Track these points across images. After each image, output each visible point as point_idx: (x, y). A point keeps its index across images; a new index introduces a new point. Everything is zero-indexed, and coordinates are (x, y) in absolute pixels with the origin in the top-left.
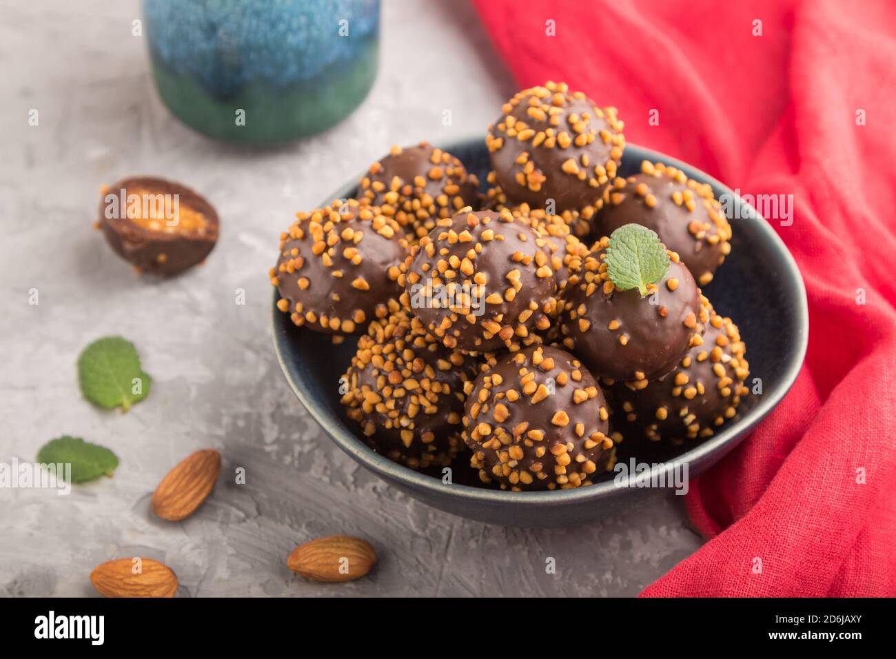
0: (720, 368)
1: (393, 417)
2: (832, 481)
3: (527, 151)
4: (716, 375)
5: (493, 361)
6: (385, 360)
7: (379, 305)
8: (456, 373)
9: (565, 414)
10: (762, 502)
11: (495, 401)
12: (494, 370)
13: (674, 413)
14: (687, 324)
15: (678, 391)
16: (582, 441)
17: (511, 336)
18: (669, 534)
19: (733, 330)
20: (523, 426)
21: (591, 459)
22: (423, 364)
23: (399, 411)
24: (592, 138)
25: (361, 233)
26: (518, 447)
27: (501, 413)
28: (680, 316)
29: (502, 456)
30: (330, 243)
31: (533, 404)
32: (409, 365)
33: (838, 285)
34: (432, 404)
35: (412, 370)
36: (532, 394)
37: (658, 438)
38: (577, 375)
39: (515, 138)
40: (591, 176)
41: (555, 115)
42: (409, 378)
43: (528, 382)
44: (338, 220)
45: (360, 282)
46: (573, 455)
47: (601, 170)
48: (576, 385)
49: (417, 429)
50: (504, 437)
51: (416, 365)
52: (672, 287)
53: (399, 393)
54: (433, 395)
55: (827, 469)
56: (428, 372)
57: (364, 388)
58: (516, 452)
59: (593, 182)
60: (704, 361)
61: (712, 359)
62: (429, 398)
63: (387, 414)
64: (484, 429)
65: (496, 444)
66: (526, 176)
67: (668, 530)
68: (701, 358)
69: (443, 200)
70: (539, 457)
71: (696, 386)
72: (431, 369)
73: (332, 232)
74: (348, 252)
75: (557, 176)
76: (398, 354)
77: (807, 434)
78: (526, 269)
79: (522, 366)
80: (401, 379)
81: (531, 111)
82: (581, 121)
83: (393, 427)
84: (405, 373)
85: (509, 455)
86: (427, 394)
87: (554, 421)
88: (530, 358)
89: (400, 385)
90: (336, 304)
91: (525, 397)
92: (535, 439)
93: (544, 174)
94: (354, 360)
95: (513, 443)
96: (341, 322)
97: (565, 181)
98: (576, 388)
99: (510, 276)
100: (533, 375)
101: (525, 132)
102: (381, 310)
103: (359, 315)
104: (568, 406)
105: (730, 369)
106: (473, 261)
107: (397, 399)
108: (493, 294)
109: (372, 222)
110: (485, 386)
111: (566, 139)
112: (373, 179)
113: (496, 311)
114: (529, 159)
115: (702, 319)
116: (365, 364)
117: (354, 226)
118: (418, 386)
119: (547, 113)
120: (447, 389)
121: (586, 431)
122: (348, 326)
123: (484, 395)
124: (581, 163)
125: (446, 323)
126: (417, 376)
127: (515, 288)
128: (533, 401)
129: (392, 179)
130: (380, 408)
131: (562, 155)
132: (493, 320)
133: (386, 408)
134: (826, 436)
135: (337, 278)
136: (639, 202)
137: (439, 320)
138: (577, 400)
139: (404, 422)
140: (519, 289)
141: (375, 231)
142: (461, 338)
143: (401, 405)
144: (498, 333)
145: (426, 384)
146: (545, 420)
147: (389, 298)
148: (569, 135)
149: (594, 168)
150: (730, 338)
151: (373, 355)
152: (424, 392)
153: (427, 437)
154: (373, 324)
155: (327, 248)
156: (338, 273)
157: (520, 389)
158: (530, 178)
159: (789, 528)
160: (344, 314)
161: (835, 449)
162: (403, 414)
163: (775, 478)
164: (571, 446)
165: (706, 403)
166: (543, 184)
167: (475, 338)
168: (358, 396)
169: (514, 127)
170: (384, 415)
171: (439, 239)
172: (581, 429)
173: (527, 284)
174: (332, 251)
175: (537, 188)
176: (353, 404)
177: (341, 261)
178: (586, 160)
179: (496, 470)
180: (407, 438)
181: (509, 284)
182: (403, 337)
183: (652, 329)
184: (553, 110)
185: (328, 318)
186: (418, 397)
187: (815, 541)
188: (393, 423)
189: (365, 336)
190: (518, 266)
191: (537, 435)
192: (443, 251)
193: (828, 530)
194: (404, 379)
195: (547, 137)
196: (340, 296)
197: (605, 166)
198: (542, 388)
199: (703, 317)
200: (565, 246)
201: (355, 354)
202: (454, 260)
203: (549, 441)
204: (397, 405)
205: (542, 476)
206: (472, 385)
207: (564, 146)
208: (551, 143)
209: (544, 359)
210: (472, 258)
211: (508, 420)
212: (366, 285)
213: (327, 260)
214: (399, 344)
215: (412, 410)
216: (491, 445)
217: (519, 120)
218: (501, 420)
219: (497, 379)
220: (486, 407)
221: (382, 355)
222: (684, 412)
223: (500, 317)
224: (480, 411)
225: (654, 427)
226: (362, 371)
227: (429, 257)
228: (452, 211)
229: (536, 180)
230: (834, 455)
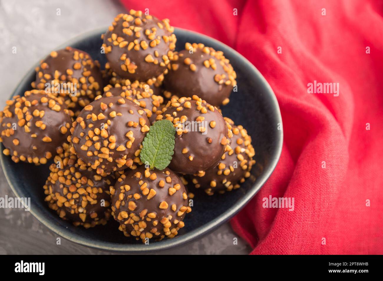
0: (240, 157)
1: (74, 208)
2: (306, 217)
3: (125, 53)
4: (238, 160)
5: (124, 176)
6: (66, 179)
7: (59, 147)
8: (104, 181)
9: (165, 202)
10: (272, 233)
11: (128, 199)
12: (126, 183)
13: (220, 182)
14: (222, 143)
15: (220, 172)
16: (176, 213)
17: (132, 164)
18: (223, 238)
19: (244, 133)
20: (145, 212)
21: (181, 220)
22: (86, 179)
23: (77, 205)
24: (159, 42)
25: (43, 111)
26: (143, 222)
27: (132, 206)
28: (218, 140)
29: (136, 227)
30: (27, 119)
31: (148, 200)
32: (79, 181)
33: (294, 95)
34: (94, 199)
35: (81, 183)
36: (148, 195)
37: (212, 194)
38: (169, 179)
39: (118, 46)
40: (161, 61)
41: (138, 31)
42: (80, 188)
43: (145, 188)
44: (30, 105)
45: (47, 139)
46: (172, 221)
47: (165, 57)
48: (169, 185)
49: (88, 212)
50: (136, 218)
51: (83, 180)
52: (213, 127)
53: (76, 196)
54: (94, 195)
55: (303, 210)
56: (90, 183)
57: (57, 194)
58: (143, 224)
59: (163, 64)
60: (232, 155)
61: (236, 152)
62: (92, 197)
63: (71, 207)
64: (124, 214)
65: (132, 222)
66: (126, 66)
67: (222, 235)
68: (230, 153)
69: (83, 80)
70: (155, 225)
71: (230, 168)
72: (91, 181)
73: (27, 113)
74: (38, 124)
75: (143, 65)
76: (73, 175)
77: (289, 188)
78: (136, 129)
79: (140, 180)
80: (76, 188)
81: (125, 31)
82: (152, 33)
83: (75, 213)
84: (78, 185)
85: (139, 226)
86: (91, 195)
87: (161, 207)
88: (143, 174)
89: (76, 192)
90: (35, 151)
91: (144, 197)
92: (152, 218)
93: (136, 64)
94: (49, 179)
95: (141, 220)
96: (39, 159)
97: (147, 66)
98: (170, 187)
99: (128, 135)
100: (146, 185)
101: (123, 43)
102: (59, 150)
103: (48, 155)
104: (167, 198)
105: (245, 155)
106: (107, 130)
107: (75, 200)
108: (121, 146)
109: (48, 103)
110: (122, 191)
111: (145, 44)
112: (44, 72)
113: (123, 154)
114: (127, 57)
115: (229, 136)
116: (55, 181)
117: (39, 107)
118: (85, 192)
119: (133, 31)
120: (101, 191)
121: (177, 208)
122: (43, 161)
123: (121, 196)
124: (155, 56)
125: (97, 163)
126: (85, 186)
127: (131, 141)
128: (148, 198)
129: (54, 72)
130: (67, 205)
131: (144, 53)
132: (122, 158)
133: (70, 204)
134: (299, 190)
135: (34, 138)
136: (187, 69)
137: (93, 162)
138: (171, 193)
139: (81, 210)
140: (133, 142)
141: (51, 109)
142: (106, 169)
143: (77, 202)
144: (125, 164)
145: (89, 190)
146: (156, 207)
147: (64, 142)
148: (146, 42)
149: (162, 57)
150: (243, 138)
151: (59, 176)
152: (89, 194)
153: (94, 215)
154: (57, 158)
155: (26, 122)
156: (34, 135)
157: (140, 192)
158: (129, 67)
159: (288, 247)
160: (40, 155)
161: (305, 198)
162: (79, 206)
163: (277, 216)
164: (170, 217)
165: (235, 175)
166: (136, 70)
167: (113, 167)
168: (54, 198)
169: (117, 40)
170: (70, 208)
171: (87, 118)
172: (174, 207)
173: (137, 137)
174: (29, 124)
175: (133, 72)
176: (52, 202)
177: (34, 128)
178: (157, 54)
179: (133, 233)
180: (83, 217)
181: (128, 139)
182: (73, 166)
183: (205, 150)
184: (137, 29)
185: (32, 158)
186: (86, 197)
187: (302, 251)
188: (74, 211)
189: (53, 164)
190: (131, 129)
191: (153, 216)
192: (91, 126)
193: (307, 243)
194: (78, 188)
195: (135, 45)
196: (37, 147)
197: (167, 55)
198: (152, 191)
199: (229, 135)
200: (152, 102)
201: (49, 175)
202: (97, 131)
203: (159, 218)
204: (75, 202)
205: (158, 234)
206: (114, 190)
207: (144, 49)
208: (137, 48)
209: (151, 174)
210: (106, 128)
211: (136, 209)
212: (50, 139)
213: (27, 129)
214: (72, 170)
215: (84, 204)
216: (129, 222)
217: (118, 36)
218: (133, 210)
219: (128, 187)
220: (123, 203)
221: (64, 176)
222: (225, 181)
223: (125, 157)
224: (120, 205)
225: (210, 190)
226: (54, 185)
227: (83, 129)
228: (89, 84)
229: (132, 68)
230: (305, 201)
